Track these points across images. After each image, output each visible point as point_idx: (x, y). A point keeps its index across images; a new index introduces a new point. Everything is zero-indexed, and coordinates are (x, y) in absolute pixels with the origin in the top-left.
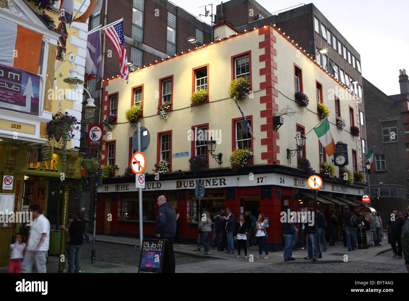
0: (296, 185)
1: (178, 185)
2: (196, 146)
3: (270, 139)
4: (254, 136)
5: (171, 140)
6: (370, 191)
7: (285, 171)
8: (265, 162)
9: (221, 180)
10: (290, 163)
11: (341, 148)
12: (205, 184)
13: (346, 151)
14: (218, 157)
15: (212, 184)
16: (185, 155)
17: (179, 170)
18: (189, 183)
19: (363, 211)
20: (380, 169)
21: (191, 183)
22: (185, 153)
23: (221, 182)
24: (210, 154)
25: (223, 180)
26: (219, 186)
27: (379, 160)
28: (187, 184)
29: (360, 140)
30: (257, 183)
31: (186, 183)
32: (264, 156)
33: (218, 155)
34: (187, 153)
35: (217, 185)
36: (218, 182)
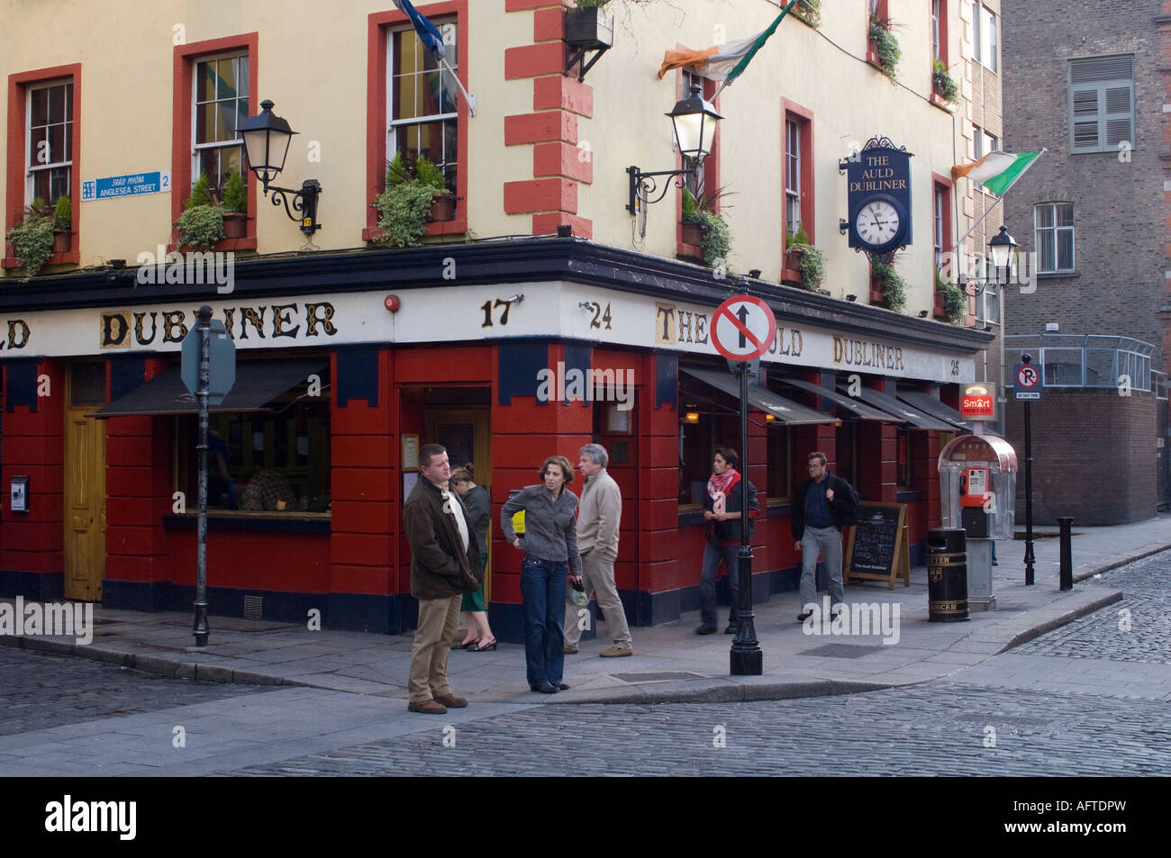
0: (666, 337)
1: (108, 331)
2: (194, 145)
3: (548, 116)
4: (471, 101)
5: (74, 111)
6: (1002, 363)
7: (615, 273)
8: (521, 227)
9: (311, 309)
10: (643, 235)
11: (883, 168)
12: (237, 330)
13: (902, 184)
14: (300, 200)
15: (268, 328)
16: (144, 188)
17: (113, 262)
18: (160, 321)
19: (963, 456)
20: (1051, 267)
21: (172, 325)
22: (141, 180)
23: (312, 320)
24: (260, 185)
25: (320, 313)
26: (302, 340)
27: (1050, 225)
28: (154, 327)
29: (971, 136)
30: (484, 325)
31: (147, 322)
32: (516, 197)
33: (299, 188)
34: (153, 179)
35: (293, 333)
36: (299, 318)
